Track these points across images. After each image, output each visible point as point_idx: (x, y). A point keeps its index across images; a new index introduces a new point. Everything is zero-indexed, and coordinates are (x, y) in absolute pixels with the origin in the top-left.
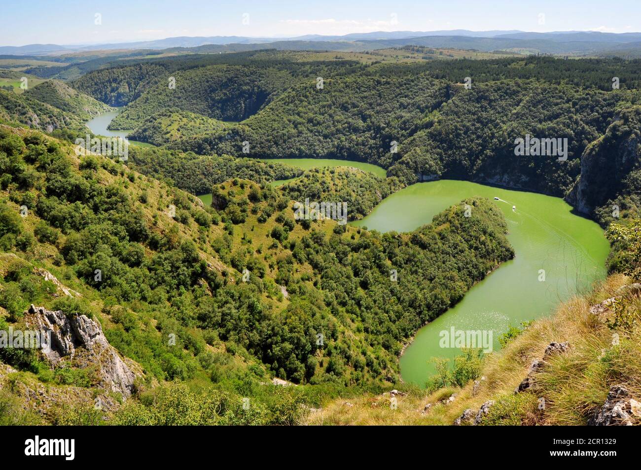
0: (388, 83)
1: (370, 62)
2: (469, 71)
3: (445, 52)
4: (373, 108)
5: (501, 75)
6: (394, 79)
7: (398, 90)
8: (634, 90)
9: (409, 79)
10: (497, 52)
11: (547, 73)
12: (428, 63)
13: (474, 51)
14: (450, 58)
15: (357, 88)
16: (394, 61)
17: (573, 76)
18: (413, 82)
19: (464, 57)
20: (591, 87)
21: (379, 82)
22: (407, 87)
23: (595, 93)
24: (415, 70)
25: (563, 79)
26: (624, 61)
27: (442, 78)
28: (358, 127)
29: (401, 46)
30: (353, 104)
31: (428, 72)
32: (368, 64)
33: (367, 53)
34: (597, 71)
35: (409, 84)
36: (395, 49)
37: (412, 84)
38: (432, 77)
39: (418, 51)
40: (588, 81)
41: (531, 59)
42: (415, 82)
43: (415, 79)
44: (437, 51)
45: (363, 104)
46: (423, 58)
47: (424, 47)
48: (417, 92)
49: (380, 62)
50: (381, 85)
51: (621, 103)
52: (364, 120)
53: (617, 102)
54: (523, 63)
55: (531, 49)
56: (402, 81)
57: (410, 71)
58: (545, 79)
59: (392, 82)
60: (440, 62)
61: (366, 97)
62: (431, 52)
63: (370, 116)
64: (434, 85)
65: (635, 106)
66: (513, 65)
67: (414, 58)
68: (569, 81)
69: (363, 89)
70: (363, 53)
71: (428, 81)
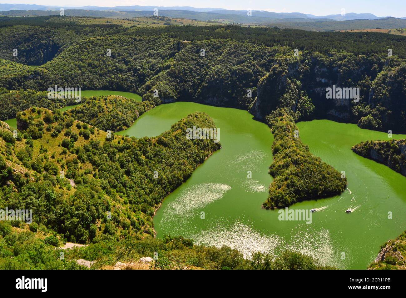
0: (141, 40)
1: (129, 26)
2: (191, 33)
3: (178, 20)
4: (132, 56)
5: (211, 36)
6: (145, 38)
7: (147, 45)
8: (284, 47)
9: (154, 38)
10: (209, 22)
11: (237, 36)
12: (166, 28)
13: (196, 20)
14: (180, 25)
15: (121, 43)
16: (145, 26)
17: (252, 38)
18: (157, 40)
19: (190, 24)
20: (262, 45)
21: (135, 39)
22: (153, 43)
23: (264, 48)
24: (158, 32)
25: (246, 39)
26: (280, 29)
27: (175, 37)
28: (122, 69)
29: (150, 16)
30: (119, 53)
31: (166, 34)
32: (128, 27)
33: (128, 20)
34: (265, 35)
35: (154, 41)
36: (147, 17)
37: (157, 41)
38: (169, 37)
39: (161, 19)
40: (260, 41)
41: (228, 27)
42: (158, 40)
43: (158, 37)
44: (173, 20)
45: (125, 53)
46: (164, 24)
47: (165, 17)
48: (160, 46)
49: (136, 26)
50: (137, 41)
51: (278, 54)
52: (126, 65)
53: (276, 53)
54: (224, 29)
55: (229, 20)
56: (150, 39)
57: (155, 33)
58: (236, 39)
59: (143, 39)
60: (174, 27)
61: (127, 49)
62: (169, 20)
63: (130, 62)
64: (170, 42)
65: (285, 56)
66: (218, 30)
67: (159, 24)
68: (250, 40)
69: (125, 44)
70: (125, 19)
71: (166, 39)
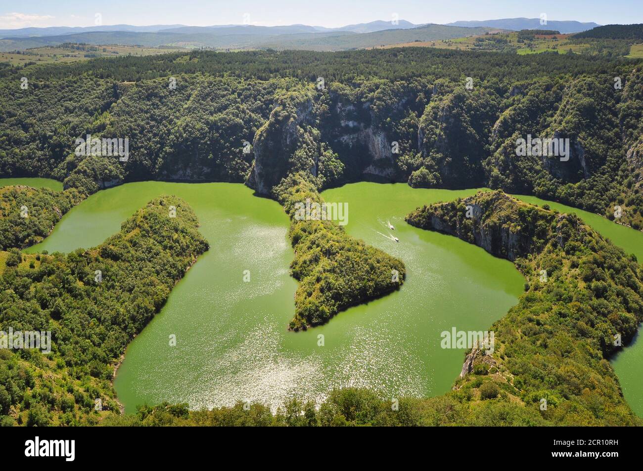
0: (48, 87)
1: (22, 64)
2: (134, 68)
3: (109, 49)
4: (34, 116)
5: (167, 71)
6: (54, 82)
7: (59, 93)
8: (287, 78)
9: (70, 81)
10: (162, 47)
11: (211, 67)
12: (90, 62)
13: (139, 46)
14: (114, 56)
15: (10, 94)
16: (51, 61)
17: (235, 69)
18: (76, 83)
19: (130, 54)
20: (251, 78)
21: (36, 86)
22: (70, 89)
23: (256, 83)
24: (76, 70)
25: (226, 71)
26: (277, 52)
27: (107, 77)
28: (19, 139)
29: (59, 44)
30: (9, 113)
31: (91, 72)
32: (20, 65)
33: (19, 53)
34: (254, 62)
35: (72, 86)
36: (52, 47)
37: (76, 85)
38: (96, 77)
39: (78, 48)
40: (248, 72)
41: (194, 54)
42: (79, 84)
43: (77, 80)
44: (100, 48)
45: (20, 111)
46: (85, 56)
47: (85, 45)
48: (82, 94)
49: (35, 63)
50: (40, 89)
51: (277, 90)
52: (26, 130)
53: (275, 90)
54: (187, 58)
55: (195, 43)
56: (63, 84)
57: (71, 72)
58: (209, 72)
59: (51, 85)
60: (104, 60)
61: (23, 104)
62: (93, 49)
63: (32, 125)
64: (99, 85)
65: (289, 93)
66: (178, 60)
67: (75, 56)
68: (231, 73)
69: (18, 95)
70: (13, 53)
71: (92, 82)
